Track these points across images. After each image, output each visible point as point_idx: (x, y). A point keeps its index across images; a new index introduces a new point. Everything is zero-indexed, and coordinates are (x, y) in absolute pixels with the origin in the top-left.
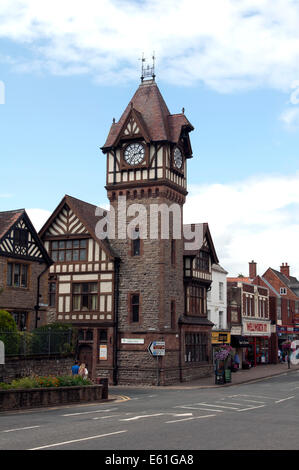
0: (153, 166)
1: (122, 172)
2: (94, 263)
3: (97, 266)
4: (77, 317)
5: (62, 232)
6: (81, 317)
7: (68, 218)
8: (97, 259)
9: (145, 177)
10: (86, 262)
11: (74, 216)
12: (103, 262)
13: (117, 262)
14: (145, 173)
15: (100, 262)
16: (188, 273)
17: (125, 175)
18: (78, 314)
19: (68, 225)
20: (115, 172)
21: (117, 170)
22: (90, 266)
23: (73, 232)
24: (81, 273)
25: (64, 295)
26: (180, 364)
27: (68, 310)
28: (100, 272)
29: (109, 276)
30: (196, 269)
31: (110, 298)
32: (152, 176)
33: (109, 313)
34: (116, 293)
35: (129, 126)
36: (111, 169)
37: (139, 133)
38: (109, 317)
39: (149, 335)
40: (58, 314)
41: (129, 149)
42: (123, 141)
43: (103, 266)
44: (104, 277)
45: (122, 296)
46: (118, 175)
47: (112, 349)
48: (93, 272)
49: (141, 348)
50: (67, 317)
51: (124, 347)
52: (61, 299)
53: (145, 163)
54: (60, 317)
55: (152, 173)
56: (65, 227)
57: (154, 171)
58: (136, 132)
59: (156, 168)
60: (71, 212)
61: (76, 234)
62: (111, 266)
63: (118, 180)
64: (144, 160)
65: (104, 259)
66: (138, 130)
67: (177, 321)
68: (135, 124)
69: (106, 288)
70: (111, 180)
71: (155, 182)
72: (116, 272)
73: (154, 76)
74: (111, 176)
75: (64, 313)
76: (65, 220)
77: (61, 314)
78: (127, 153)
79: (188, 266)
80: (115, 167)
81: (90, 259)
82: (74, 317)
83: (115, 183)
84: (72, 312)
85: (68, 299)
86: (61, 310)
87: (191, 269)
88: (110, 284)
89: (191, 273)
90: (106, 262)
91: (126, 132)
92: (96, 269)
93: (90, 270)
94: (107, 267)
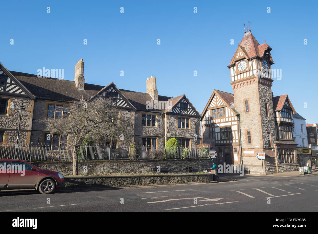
0: (251, 69)
1: (237, 75)
2: (228, 117)
3: (230, 119)
4: (223, 142)
5: (215, 106)
6: (225, 142)
7: (216, 99)
8: (230, 116)
9: (248, 75)
10: (225, 118)
11: (219, 98)
12: (233, 117)
13: (238, 115)
14: (248, 73)
15: (231, 117)
16: (278, 119)
17: (239, 76)
18: (223, 140)
19: (217, 102)
20: (234, 76)
21: (235, 75)
22: (227, 119)
23: (219, 105)
24: (223, 122)
25: (218, 133)
27: (219, 139)
28: (231, 121)
29: (236, 123)
30: (282, 117)
31: (237, 133)
32: (251, 74)
33: (237, 139)
34: (239, 131)
35: (238, 54)
36: (232, 75)
37: (243, 56)
38: (237, 141)
39: (257, 149)
40: (216, 141)
41: (239, 64)
42: (236, 61)
43: (233, 118)
44: (233, 123)
45: (242, 131)
46: (236, 77)
47: (239, 156)
48: (229, 122)
49: (253, 156)
50: (219, 142)
51: (245, 155)
52: (216, 134)
53: (247, 69)
54: (217, 142)
55: (251, 72)
56: (215, 103)
58: (242, 56)
59: (253, 70)
60: (217, 97)
61: (220, 106)
62: (236, 118)
63: (236, 79)
64: (247, 68)
65: (232, 115)
66: (242, 54)
68: (241, 52)
69: (235, 128)
70: (233, 80)
71: (253, 77)
72: (239, 121)
73: (250, 30)
74: (233, 78)
75: (218, 140)
76: (215, 100)
77: (217, 141)
78: (239, 66)
80: (234, 74)
81: (227, 116)
82: (222, 142)
83: (235, 81)
84: (221, 140)
85: (219, 134)
86: (217, 139)
88: (236, 126)
90: (234, 116)
91: (237, 57)
92: (230, 120)
93: (227, 120)
94: (234, 119)
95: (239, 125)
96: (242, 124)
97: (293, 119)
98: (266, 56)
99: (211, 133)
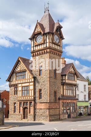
1: (36, 46)
7: (20, 65)
8: (29, 78)
9: (43, 47)
11: (22, 64)
13: (35, 78)
14: (43, 45)
16: (64, 81)
18: (24, 97)
19: (20, 67)
20: (34, 47)
22: (27, 80)
24: (24, 83)
26: (59, 113)
27: (21, 96)
30: (67, 80)
31: (33, 91)
32: (45, 46)
33: (32, 96)
34: (34, 89)
35: (37, 29)
36: (32, 46)
38: (32, 98)
41: (38, 37)
42: (35, 35)
44: (31, 84)
45: (36, 90)
47: (33, 109)
51: (37, 108)
52: (19, 92)
54: (19, 98)
57: (45, 44)
58: (39, 31)
59: (46, 43)
61: (23, 70)
62: (33, 80)
64: (42, 41)
65: (31, 78)
67: (58, 98)
68: (39, 28)
69: (32, 87)
70: (32, 50)
71: (46, 48)
72: (34, 82)
73: (48, 11)
74: (32, 48)
78: (37, 39)
79: (64, 79)
80: (34, 45)
81: (27, 78)
83: (34, 50)
85: (21, 92)
86: (19, 96)
87: (65, 80)
89: (65, 81)
91: (36, 31)
92: (29, 81)
93: (27, 82)
94: (32, 80)
95: (34, 85)
96: (37, 84)
97: (76, 81)
98: (58, 32)
99: (16, 92)
